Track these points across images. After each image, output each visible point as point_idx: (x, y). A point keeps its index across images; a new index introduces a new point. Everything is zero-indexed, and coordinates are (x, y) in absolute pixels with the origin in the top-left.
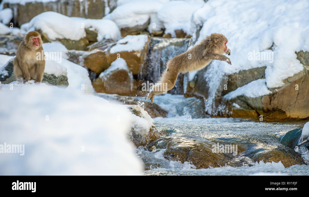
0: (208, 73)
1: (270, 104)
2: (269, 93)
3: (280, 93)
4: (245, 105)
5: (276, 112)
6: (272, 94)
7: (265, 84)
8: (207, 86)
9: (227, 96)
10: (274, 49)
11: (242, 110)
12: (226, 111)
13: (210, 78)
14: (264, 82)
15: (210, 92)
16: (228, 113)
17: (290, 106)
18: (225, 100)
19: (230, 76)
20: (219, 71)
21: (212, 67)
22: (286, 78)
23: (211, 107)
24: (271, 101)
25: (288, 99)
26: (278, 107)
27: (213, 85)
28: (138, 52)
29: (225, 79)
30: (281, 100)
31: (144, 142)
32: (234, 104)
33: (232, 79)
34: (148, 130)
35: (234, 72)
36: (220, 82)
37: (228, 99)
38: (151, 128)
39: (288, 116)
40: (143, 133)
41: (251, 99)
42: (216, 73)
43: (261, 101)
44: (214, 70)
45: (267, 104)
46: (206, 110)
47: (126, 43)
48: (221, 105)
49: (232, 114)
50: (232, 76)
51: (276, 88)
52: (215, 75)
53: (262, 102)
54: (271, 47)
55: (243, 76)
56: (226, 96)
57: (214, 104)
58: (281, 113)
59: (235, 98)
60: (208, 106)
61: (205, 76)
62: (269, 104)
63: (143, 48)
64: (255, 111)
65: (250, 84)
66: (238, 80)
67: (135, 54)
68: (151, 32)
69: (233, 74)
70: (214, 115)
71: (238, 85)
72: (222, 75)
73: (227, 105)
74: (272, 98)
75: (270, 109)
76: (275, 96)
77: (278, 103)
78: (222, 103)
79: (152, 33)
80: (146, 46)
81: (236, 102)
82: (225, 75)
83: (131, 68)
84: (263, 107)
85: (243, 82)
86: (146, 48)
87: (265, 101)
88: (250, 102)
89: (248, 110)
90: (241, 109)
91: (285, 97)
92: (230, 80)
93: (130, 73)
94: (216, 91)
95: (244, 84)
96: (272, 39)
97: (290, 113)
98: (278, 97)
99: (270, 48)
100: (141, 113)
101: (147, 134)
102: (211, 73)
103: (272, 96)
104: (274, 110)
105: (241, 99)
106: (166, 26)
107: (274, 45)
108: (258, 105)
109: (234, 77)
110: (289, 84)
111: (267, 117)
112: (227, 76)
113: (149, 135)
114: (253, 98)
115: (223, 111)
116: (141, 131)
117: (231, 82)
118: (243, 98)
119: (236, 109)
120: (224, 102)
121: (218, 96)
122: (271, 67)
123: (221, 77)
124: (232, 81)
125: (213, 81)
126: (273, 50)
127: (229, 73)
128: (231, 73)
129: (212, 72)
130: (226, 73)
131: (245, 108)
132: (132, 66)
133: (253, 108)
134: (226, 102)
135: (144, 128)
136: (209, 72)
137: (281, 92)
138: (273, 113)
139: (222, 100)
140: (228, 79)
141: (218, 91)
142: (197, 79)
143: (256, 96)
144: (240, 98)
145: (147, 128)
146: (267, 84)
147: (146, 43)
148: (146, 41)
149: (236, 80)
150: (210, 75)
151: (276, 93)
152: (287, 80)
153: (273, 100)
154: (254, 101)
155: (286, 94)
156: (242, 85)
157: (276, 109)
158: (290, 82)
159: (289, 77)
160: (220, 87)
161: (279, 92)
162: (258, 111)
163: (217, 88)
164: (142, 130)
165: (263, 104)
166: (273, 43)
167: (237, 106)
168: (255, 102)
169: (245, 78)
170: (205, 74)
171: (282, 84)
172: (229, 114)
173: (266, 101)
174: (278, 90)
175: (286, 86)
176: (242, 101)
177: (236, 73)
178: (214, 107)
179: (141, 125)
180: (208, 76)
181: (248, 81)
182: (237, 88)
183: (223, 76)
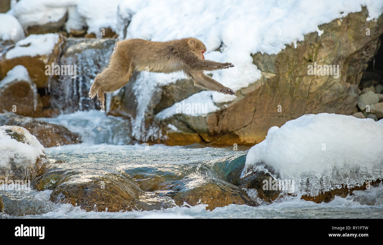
0: (138, 85)
1: (218, 125)
2: (216, 110)
3: (230, 110)
4: (184, 127)
5: (226, 135)
6: (220, 111)
7: (211, 98)
8: (135, 102)
9: (161, 115)
10: (223, 50)
11: (181, 133)
12: (158, 135)
13: (140, 91)
14: (210, 95)
15: (138, 110)
16: (162, 137)
17: (244, 127)
18: (158, 120)
19: (164, 88)
20: (150, 81)
21: (142, 76)
22: (239, 89)
23: (140, 131)
24: (218, 120)
25: (241, 117)
26: (227, 128)
27: (143, 100)
28: (44, 56)
29: (158, 91)
30: (232, 118)
31: (28, 177)
32: (170, 126)
33: (168, 91)
34: (34, 161)
35: (170, 82)
36: (151, 95)
37: (161, 119)
38: (39, 157)
39: (242, 141)
40: (27, 165)
41: (192, 118)
42: (147, 84)
43: (205, 121)
44: (145, 80)
45: (213, 124)
46: (133, 135)
47: (29, 45)
48: (153, 128)
49: (167, 139)
50: (167, 87)
51: (225, 103)
52: (145, 86)
53: (207, 122)
54: (219, 48)
55: (182, 88)
56: (159, 115)
57: (143, 127)
58: (232, 137)
59: (171, 117)
60: (136, 129)
61: (134, 88)
62: (216, 124)
63: (51, 52)
64: (197, 134)
65: (190, 98)
66: (175, 92)
67: (41, 59)
68: (69, 31)
69: (169, 85)
70: (144, 140)
71: (175, 100)
72: (153, 85)
73: (160, 127)
74: (220, 116)
75: (218, 132)
76: (224, 114)
77: (228, 123)
78: (153, 124)
79: (71, 33)
80: (57, 48)
81: (173, 123)
82: (158, 85)
83: (36, 80)
84: (208, 129)
85: (182, 95)
86: (56, 52)
87: (210, 121)
88: (190, 122)
89: (188, 133)
90: (179, 132)
91: (237, 115)
92: (165, 93)
93: (33, 85)
94: (146, 107)
95: (183, 98)
96: (220, 37)
97: (244, 137)
98: (228, 115)
99: (218, 50)
100: (25, 137)
101: (32, 166)
102: (141, 84)
103: (220, 114)
104: (223, 133)
105: (179, 119)
106: (89, 23)
107: (223, 45)
108: (202, 126)
109: (169, 88)
110: (243, 97)
111: (214, 142)
112: (160, 87)
113: (35, 168)
114: (194, 117)
115: (155, 135)
116: (23, 162)
117: (166, 96)
118: (181, 118)
119: (172, 132)
120: (156, 123)
121: (149, 115)
122: (218, 75)
123: (153, 88)
124: (167, 94)
125: (142, 95)
126: (221, 52)
127: (163, 84)
128: (165, 83)
129: (142, 82)
130: (159, 83)
131: (184, 131)
132: (36, 76)
133: (194, 131)
134: (159, 122)
135: (28, 158)
136: (138, 83)
137: (232, 108)
138: (221, 136)
139: (154, 119)
140: (161, 92)
141: (149, 108)
142: (124, 93)
143: (199, 115)
144: (178, 117)
145: (32, 159)
146: (213, 98)
147: (56, 45)
148: (57, 42)
149: (173, 93)
150: (140, 87)
151: (226, 109)
152: (239, 92)
153: (221, 119)
154: (195, 121)
155: (238, 111)
156: (180, 99)
157: (226, 132)
158: (244, 95)
159: (243, 89)
160: (152, 102)
161: (229, 108)
162: (201, 135)
163: (148, 103)
164: (26, 160)
165: (207, 125)
166: (222, 43)
167: (173, 128)
168: (197, 122)
169: (184, 90)
170: (133, 86)
171: (234, 97)
172: (162, 139)
173: (212, 120)
174: (228, 106)
175: (238, 100)
176: (181, 121)
177: (172, 83)
178: (144, 129)
179: (23, 155)
180: (137, 89)
181: (189, 94)
182: (173, 103)
183: (156, 87)
